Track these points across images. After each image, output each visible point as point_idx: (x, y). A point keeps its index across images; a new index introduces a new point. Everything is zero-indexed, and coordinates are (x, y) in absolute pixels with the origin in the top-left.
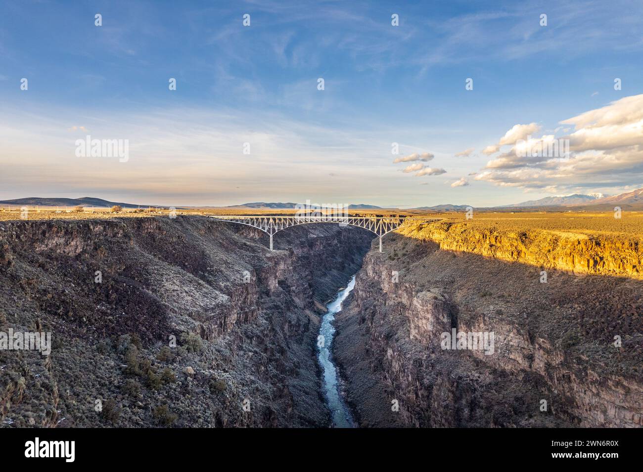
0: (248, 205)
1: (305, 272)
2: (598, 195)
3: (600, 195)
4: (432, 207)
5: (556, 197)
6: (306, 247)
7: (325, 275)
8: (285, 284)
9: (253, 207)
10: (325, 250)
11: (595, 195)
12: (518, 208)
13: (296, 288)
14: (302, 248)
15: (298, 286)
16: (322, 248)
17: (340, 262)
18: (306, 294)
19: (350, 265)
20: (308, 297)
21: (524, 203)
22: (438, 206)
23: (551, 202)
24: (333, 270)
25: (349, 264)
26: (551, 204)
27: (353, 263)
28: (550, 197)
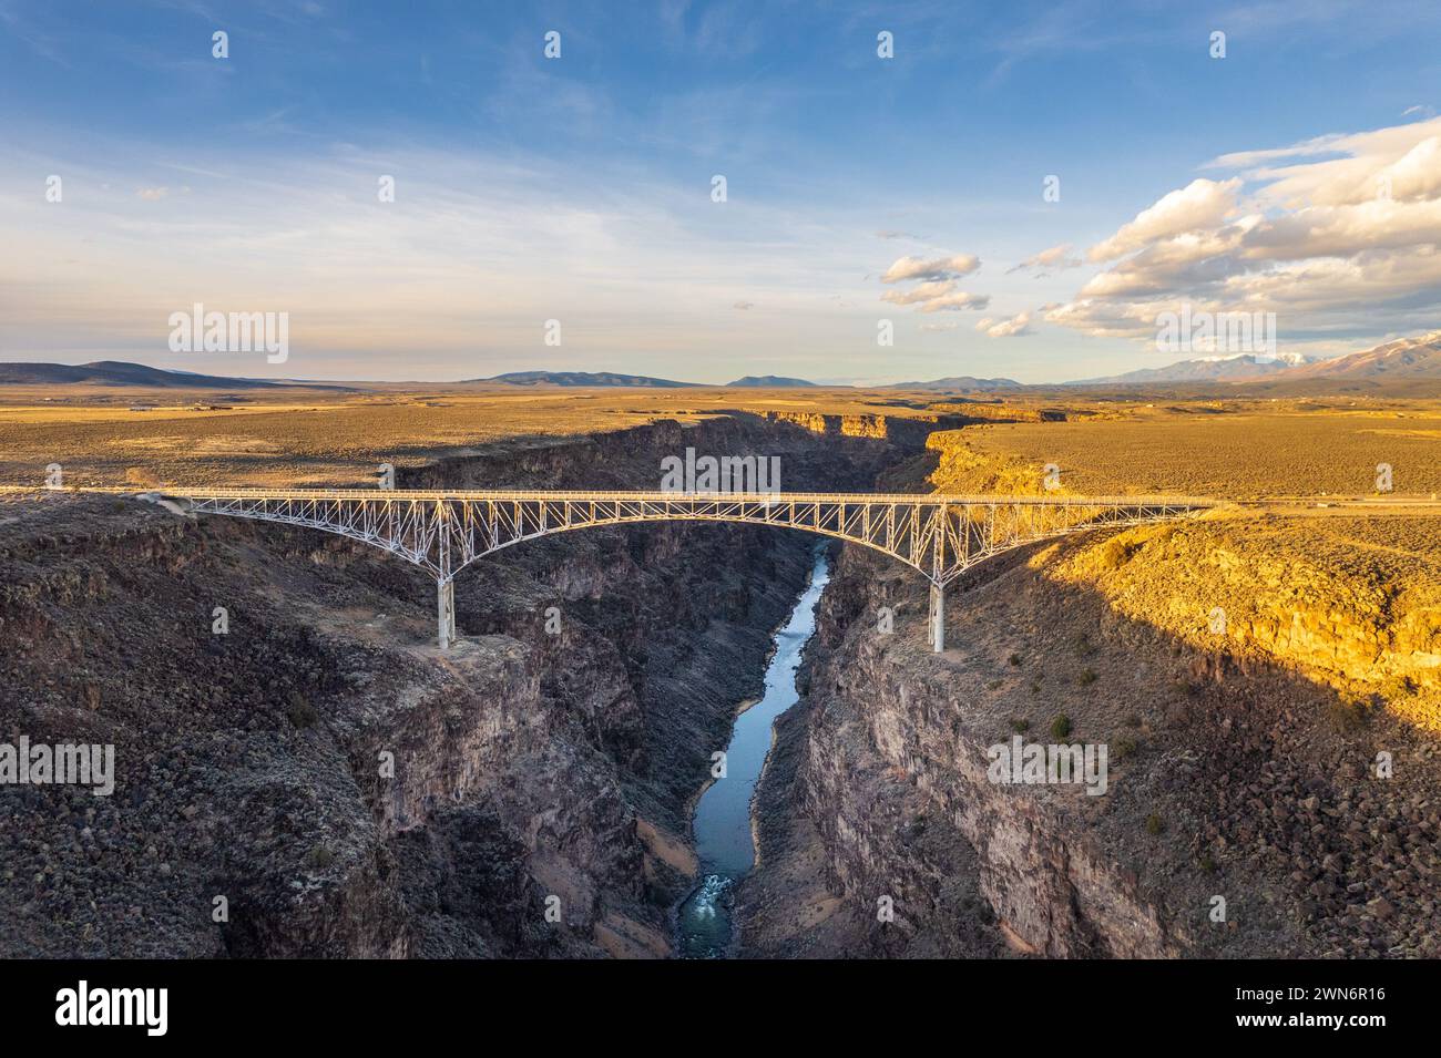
0: (509, 379)
1: (609, 687)
2: (1294, 357)
3: (1298, 358)
4: (930, 383)
5: (1201, 362)
6: (621, 559)
7: (687, 655)
8: (493, 838)
9: (518, 383)
10: (687, 555)
11: (1286, 357)
12: (1124, 388)
13: (560, 816)
14: (605, 565)
15: (567, 804)
16: (676, 549)
17: (736, 593)
18: (604, 827)
19: (763, 589)
20: (615, 841)
21: (1131, 375)
22: (941, 381)
23: (1191, 373)
24: (714, 622)
25: (764, 587)
26: (1192, 378)
27: (773, 577)
28: (1188, 362)
